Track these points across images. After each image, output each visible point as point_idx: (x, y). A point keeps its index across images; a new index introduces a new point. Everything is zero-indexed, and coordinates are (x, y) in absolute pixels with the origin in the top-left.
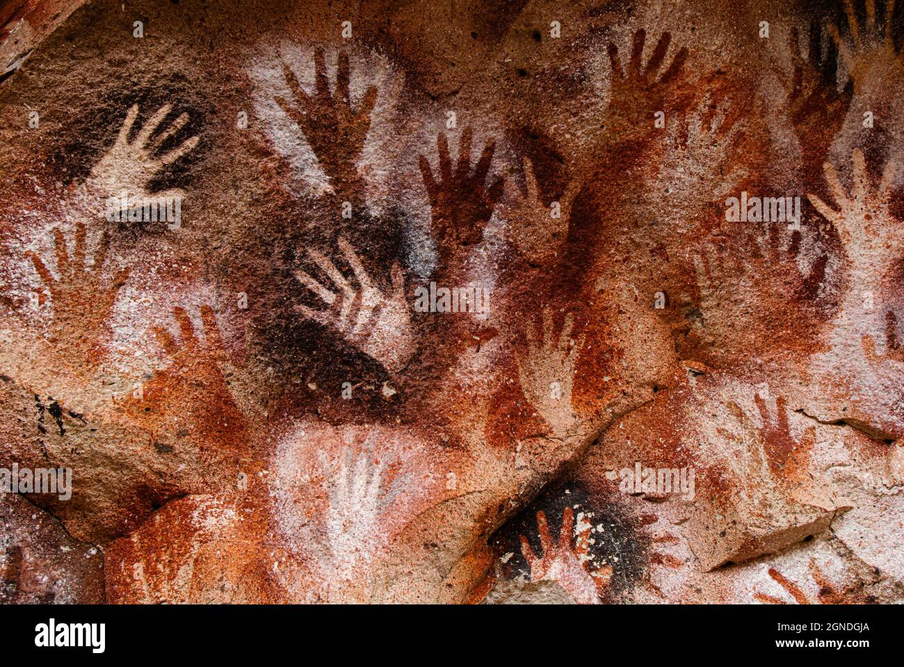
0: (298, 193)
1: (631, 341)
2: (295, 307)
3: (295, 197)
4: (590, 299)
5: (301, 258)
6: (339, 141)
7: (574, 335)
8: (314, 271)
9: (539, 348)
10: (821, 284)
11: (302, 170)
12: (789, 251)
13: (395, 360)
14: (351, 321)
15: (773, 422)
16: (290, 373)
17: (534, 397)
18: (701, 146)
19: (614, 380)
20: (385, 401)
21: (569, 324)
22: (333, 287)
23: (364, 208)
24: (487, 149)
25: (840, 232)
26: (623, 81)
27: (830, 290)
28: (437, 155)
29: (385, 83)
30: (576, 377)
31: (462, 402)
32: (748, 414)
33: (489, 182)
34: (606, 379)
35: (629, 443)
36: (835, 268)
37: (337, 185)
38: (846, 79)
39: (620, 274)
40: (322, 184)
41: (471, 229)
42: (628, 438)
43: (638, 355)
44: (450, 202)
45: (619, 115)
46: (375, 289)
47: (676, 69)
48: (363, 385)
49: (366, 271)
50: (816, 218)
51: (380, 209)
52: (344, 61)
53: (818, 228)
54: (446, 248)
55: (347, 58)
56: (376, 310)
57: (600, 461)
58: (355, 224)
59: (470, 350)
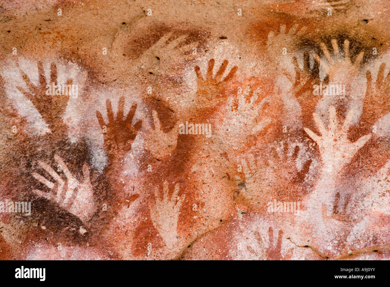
0: (32, 133)
1: (209, 198)
2: (33, 191)
3: (30, 135)
4: (188, 176)
5: (35, 166)
6: (53, 108)
7: (180, 194)
8: (42, 173)
9: (161, 201)
10: (306, 175)
11: (34, 123)
12: (293, 156)
13: (86, 216)
14: (63, 197)
15: (274, 245)
16: (32, 222)
17: (157, 225)
18: (245, 110)
19: (199, 218)
20: (81, 235)
21: (177, 188)
22: (52, 180)
23: (67, 139)
24: (133, 107)
25: (320, 147)
26: (203, 81)
27: (311, 178)
28: (106, 110)
29: (77, 77)
30: (180, 216)
31: (120, 235)
32: (263, 239)
33: (134, 122)
34: (195, 217)
35: (205, 250)
36: (315, 166)
37: (53, 128)
38: (325, 76)
39: (205, 164)
40: (44, 129)
41: (125, 144)
42: (204, 247)
43: (212, 205)
44: (113, 132)
45: (202, 96)
46: (75, 179)
47: (231, 75)
48: (70, 228)
49: (69, 170)
50: (308, 140)
51: (76, 138)
52: (53, 67)
53: (309, 145)
54: (111, 155)
55: (55, 66)
56: (76, 190)
57: (191, 256)
58: (63, 147)
59: (124, 208)
